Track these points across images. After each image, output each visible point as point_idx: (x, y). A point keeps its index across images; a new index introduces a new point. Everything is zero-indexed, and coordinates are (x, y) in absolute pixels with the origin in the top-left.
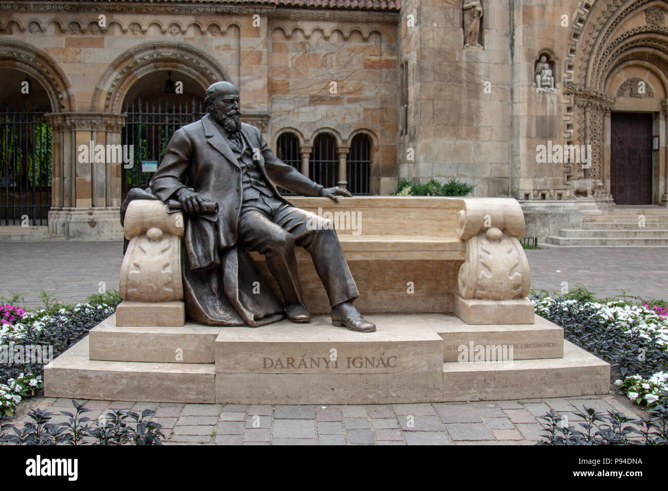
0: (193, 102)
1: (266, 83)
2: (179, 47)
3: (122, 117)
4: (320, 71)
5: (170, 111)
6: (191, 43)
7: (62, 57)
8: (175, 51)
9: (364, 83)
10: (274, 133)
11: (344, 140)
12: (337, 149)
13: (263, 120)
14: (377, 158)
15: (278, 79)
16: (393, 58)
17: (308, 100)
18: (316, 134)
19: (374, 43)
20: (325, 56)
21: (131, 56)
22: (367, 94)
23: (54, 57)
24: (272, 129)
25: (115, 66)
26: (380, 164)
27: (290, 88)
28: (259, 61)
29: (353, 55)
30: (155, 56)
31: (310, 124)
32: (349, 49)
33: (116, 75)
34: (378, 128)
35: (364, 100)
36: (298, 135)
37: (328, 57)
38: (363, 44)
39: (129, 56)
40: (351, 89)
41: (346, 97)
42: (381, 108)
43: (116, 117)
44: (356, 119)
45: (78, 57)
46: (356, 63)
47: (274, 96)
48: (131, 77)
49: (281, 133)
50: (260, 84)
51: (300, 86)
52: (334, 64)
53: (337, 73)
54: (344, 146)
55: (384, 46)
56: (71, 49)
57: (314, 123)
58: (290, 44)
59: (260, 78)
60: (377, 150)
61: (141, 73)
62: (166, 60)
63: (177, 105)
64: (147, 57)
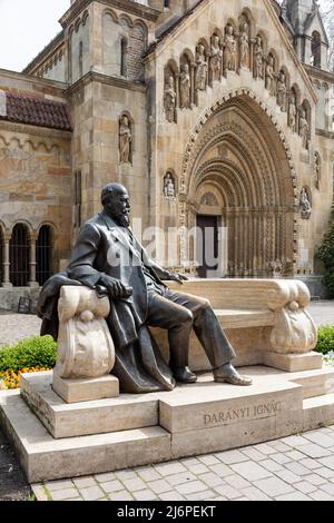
4: (17, 174)
11: (34, 229)
14: (57, 244)
16: (68, 167)
18: (15, 224)
19: (54, 154)
26: (60, 248)
29: (40, 162)
31: (9, 215)
32: (37, 157)
34: (58, 220)
35: (48, 198)
37: (22, 162)
40: (39, 189)
41: (36, 196)
42: (60, 206)
44: (42, 213)
52: (27, 168)
53: (30, 176)
54: (34, 234)
55: (62, 157)
57: (13, 215)
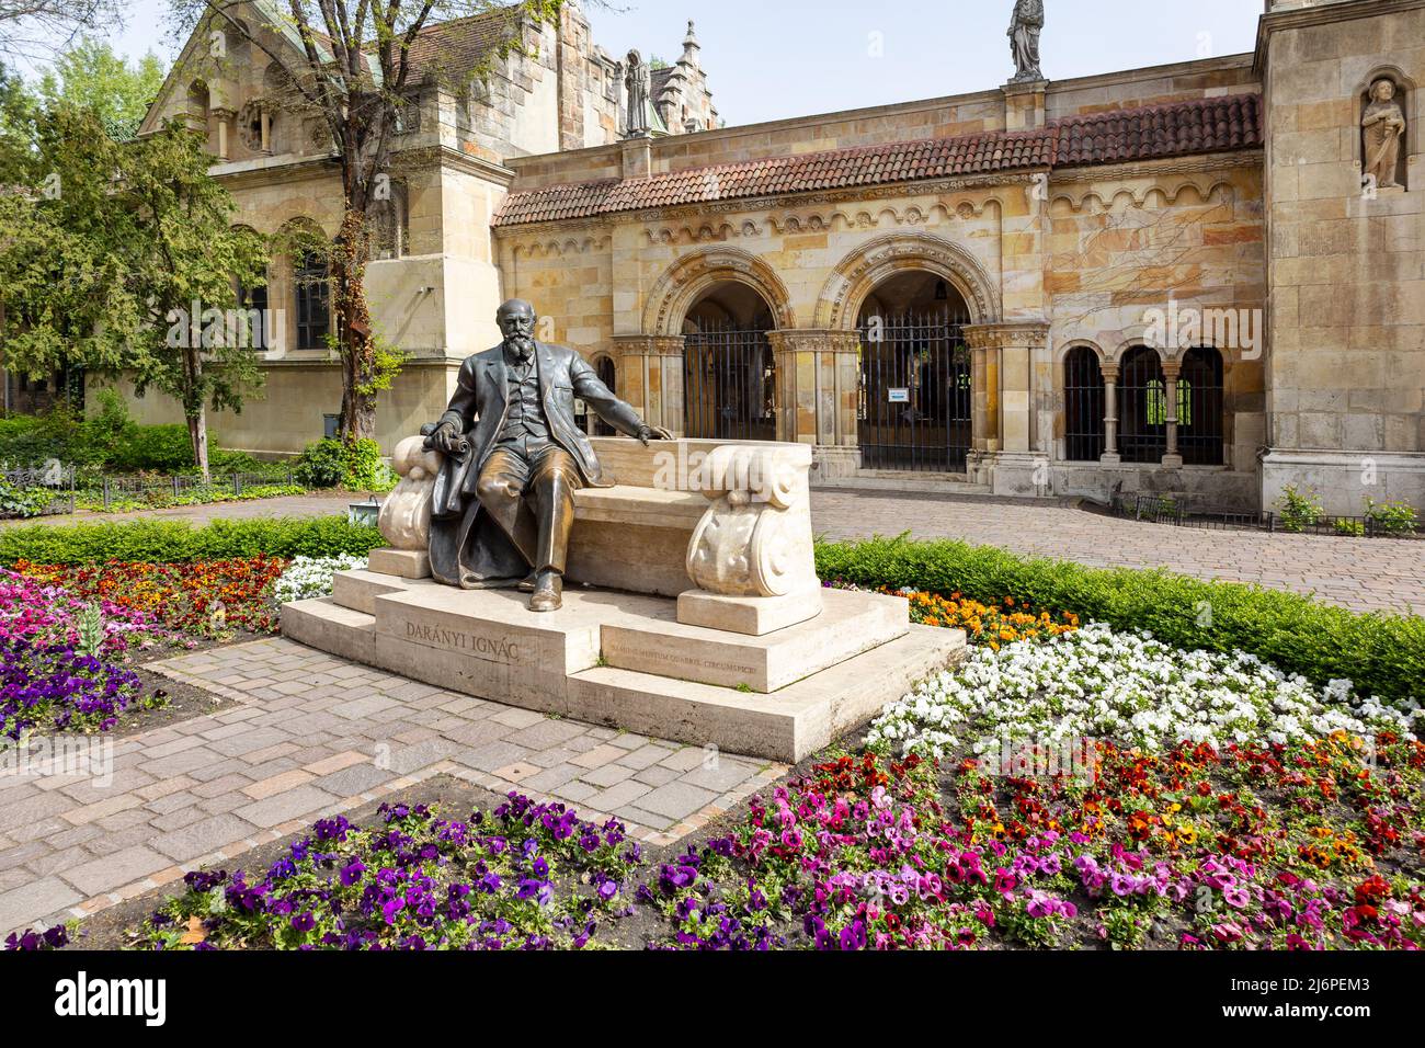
0: (946, 311)
1: (1041, 278)
2: (920, 239)
3: (853, 334)
4: (1129, 255)
5: (916, 324)
6: (935, 231)
7: (780, 262)
8: (916, 244)
9: (1204, 266)
10: (1057, 348)
11: (1171, 357)
12: (1161, 369)
13: (1038, 330)
14: (1229, 382)
15: (1062, 271)
16: (1257, 222)
17: (1109, 298)
18: (1124, 349)
19: (1221, 202)
20: (1137, 232)
21: (861, 255)
22: (1207, 283)
23: (772, 265)
24: (1053, 343)
25: (841, 269)
26: (1234, 391)
27: (1083, 283)
28: (1029, 249)
29: (1183, 225)
30: (891, 253)
31: (1113, 333)
32: (1176, 217)
33: (842, 280)
35: (1203, 293)
36: (1096, 350)
37: (1142, 232)
38: (1201, 207)
39: (857, 255)
40: (1181, 277)
41: (1172, 291)
43: (845, 333)
45: (798, 262)
46: (1191, 235)
47: (1057, 296)
48: (864, 282)
49: (1068, 348)
50: (1032, 280)
51: (1097, 279)
52: (1152, 243)
53: (1158, 255)
54: (1171, 364)
55: (1239, 205)
56: (791, 252)
57: (1120, 332)
58: (1080, 218)
59: (1030, 271)
60: (1229, 370)
61: (877, 276)
62: (907, 257)
63: (924, 315)
64: (881, 256)
